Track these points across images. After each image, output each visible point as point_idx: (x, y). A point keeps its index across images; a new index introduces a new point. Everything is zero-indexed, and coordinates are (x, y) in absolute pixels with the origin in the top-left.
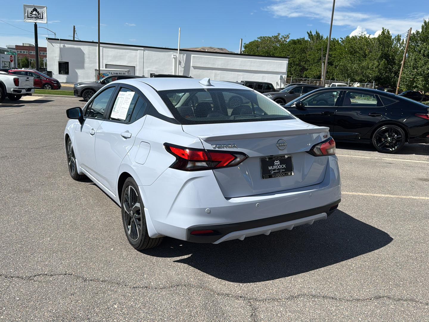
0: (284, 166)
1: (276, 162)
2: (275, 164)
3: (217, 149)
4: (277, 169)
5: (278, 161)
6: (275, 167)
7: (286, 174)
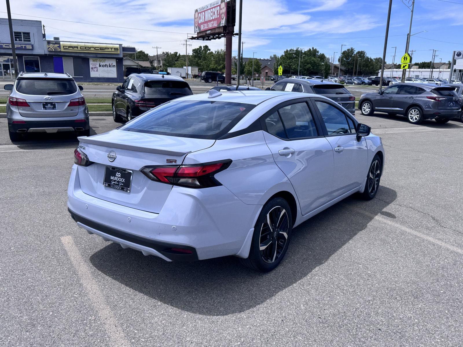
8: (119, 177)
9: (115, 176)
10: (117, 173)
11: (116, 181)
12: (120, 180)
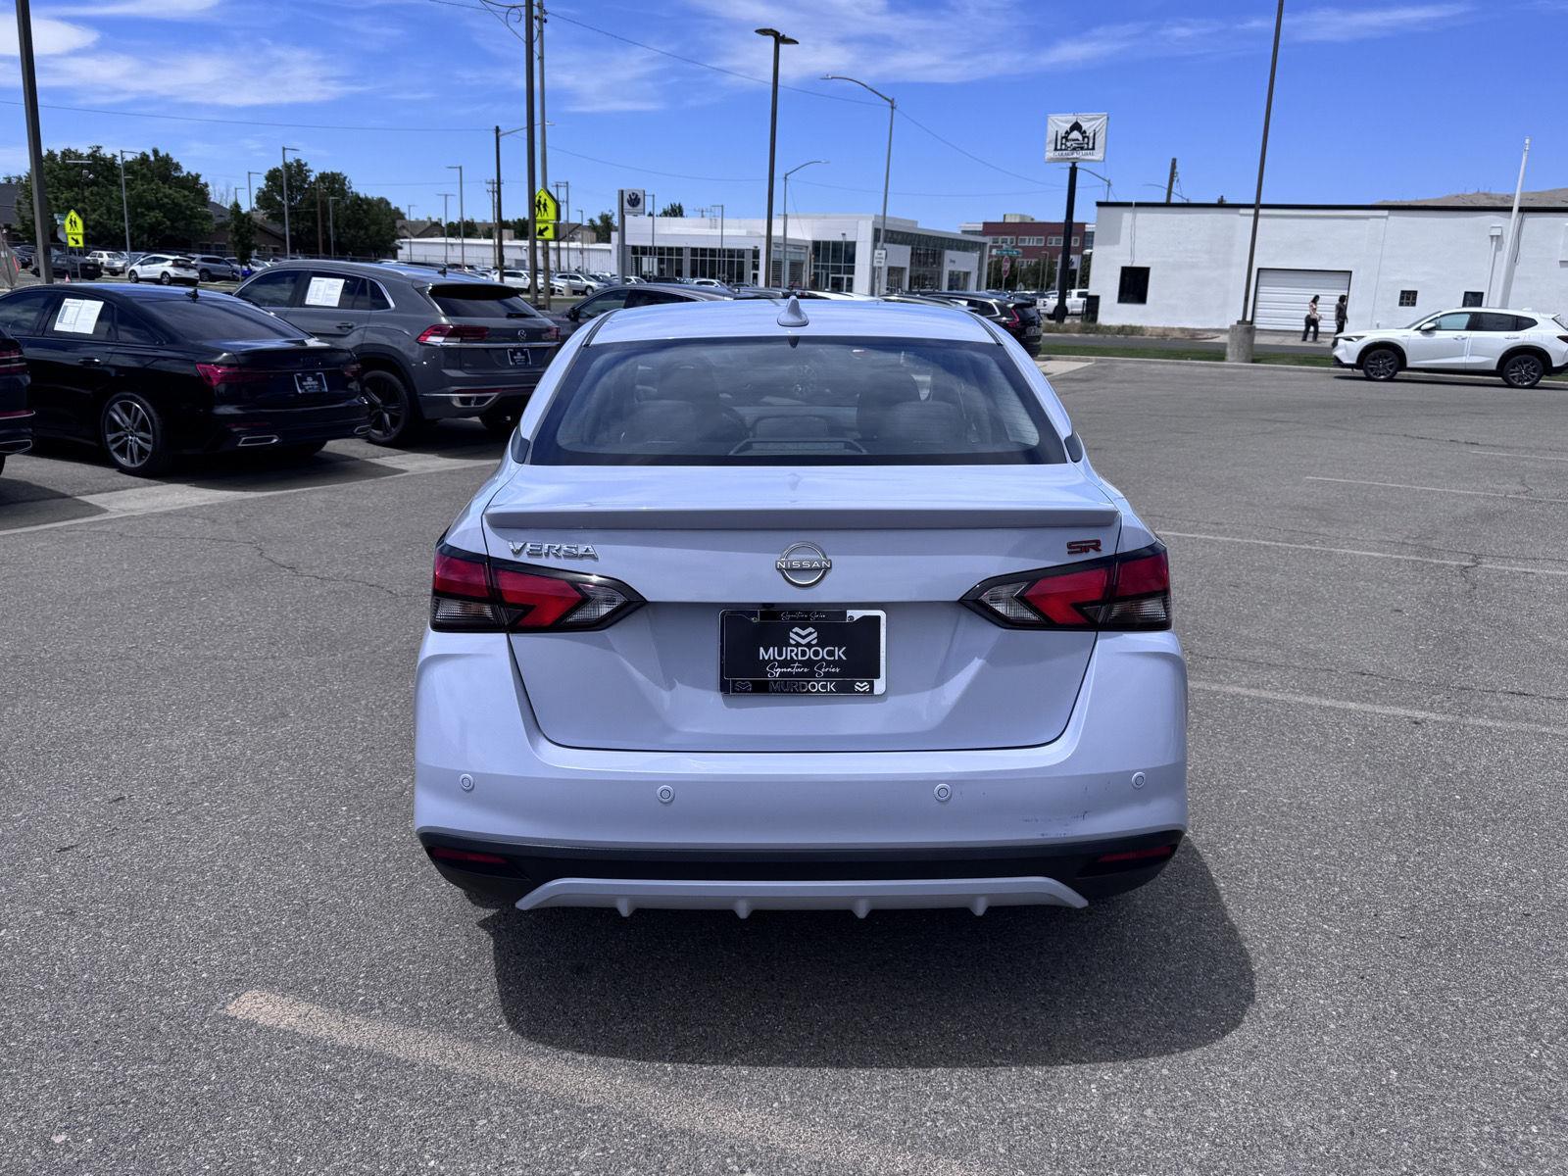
0: (839, 653)
1: (796, 634)
2: (793, 642)
3: (524, 559)
4: (800, 662)
5: (810, 629)
6: (788, 653)
7: (845, 689)
8: (809, 645)
9: (783, 642)
10: (796, 629)
11: (792, 661)
12: (816, 653)
